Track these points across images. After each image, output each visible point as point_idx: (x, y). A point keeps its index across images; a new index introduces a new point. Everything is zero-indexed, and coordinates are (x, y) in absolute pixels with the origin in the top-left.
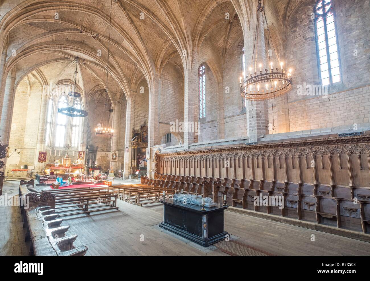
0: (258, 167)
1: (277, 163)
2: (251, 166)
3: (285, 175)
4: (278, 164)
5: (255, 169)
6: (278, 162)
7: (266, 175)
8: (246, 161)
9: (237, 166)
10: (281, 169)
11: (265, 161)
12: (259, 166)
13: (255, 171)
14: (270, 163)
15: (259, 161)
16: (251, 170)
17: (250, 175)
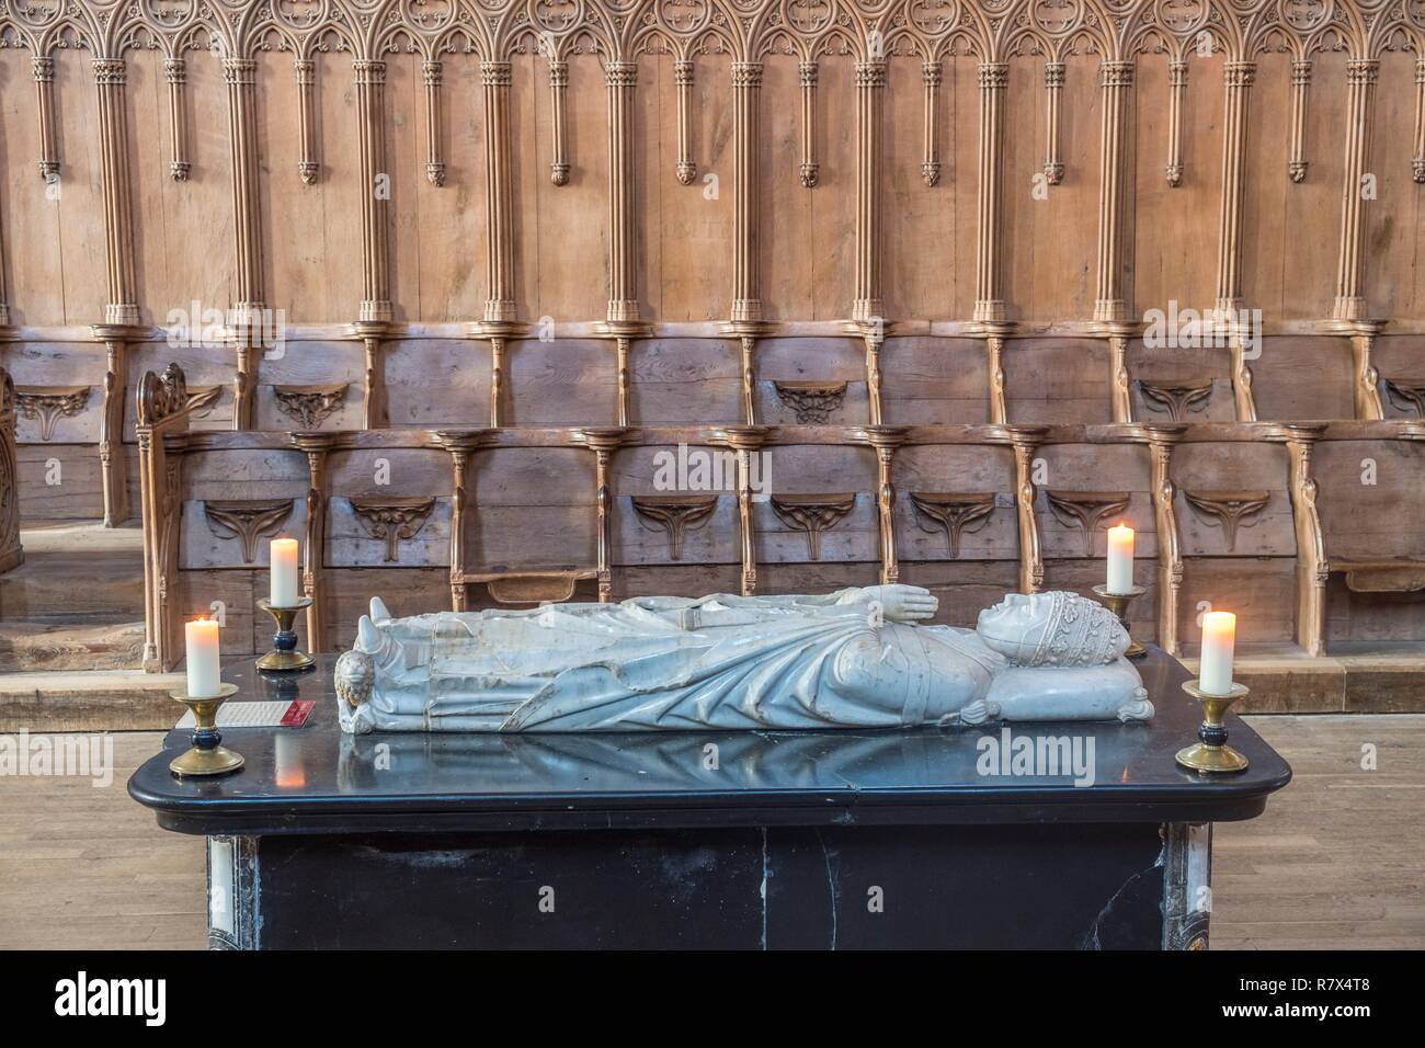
0: (569, 175)
1: (779, 130)
2: (477, 154)
3: (856, 251)
4: (790, 141)
5: (527, 199)
6: (791, 118)
7: (652, 257)
8: (413, 92)
9: (287, 158)
10: (820, 193)
11: (649, 99)
12: (584, 156)
13: (529, 219)
14: (707, 120)
15: (582, 102)
16: (479, 214)
17: (461, 274)
